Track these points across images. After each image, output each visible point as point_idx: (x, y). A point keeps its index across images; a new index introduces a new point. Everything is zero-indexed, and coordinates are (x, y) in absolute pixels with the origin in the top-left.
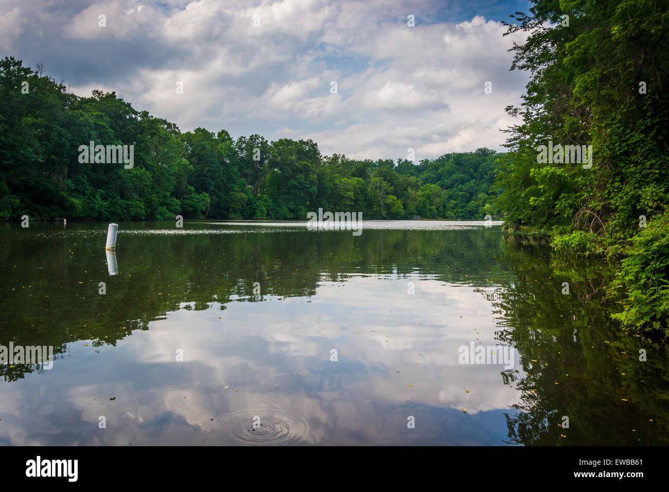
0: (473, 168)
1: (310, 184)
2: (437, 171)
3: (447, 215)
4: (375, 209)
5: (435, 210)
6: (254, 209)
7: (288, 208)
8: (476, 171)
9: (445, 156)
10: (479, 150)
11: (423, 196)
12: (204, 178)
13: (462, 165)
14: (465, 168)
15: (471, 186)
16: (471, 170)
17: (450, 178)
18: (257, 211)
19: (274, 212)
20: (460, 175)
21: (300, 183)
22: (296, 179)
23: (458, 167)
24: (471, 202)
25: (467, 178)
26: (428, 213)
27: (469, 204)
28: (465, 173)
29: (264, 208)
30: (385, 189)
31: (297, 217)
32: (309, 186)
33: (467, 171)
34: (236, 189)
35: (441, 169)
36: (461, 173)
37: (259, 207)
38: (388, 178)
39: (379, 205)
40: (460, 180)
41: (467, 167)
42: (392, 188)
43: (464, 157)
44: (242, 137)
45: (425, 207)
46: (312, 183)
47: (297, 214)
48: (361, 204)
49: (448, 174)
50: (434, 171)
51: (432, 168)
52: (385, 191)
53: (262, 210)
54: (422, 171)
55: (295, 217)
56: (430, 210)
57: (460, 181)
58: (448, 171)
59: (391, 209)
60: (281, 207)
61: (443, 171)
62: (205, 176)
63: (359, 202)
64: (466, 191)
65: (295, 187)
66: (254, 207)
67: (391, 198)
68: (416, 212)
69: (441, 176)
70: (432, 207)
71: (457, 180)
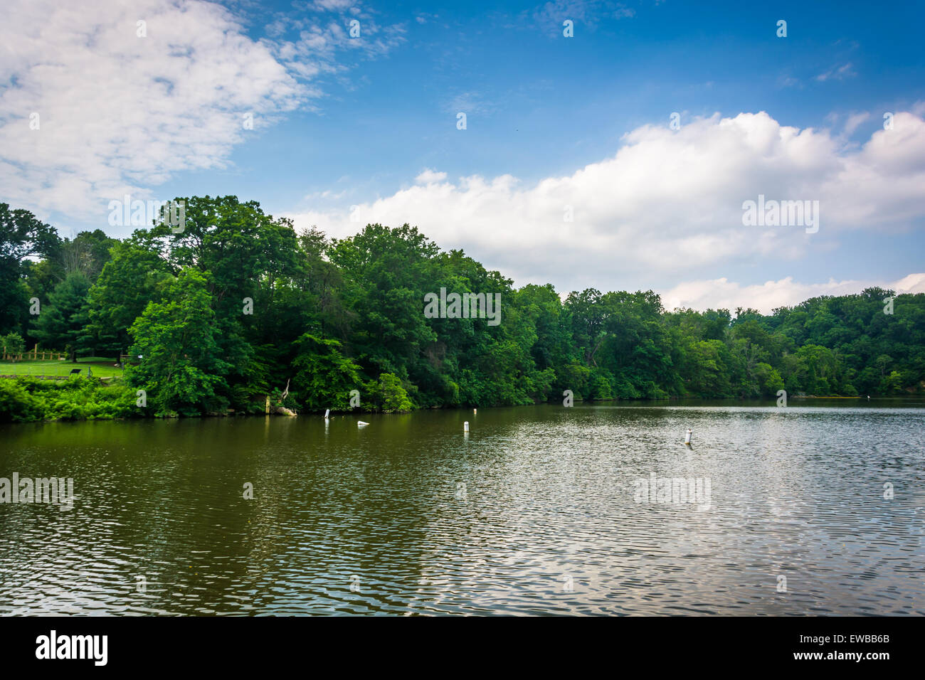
0: (863, 319)
1: (662, 352)
2: (803, 324)
3: (845, 390)
4: (743, 384)
5: (827, 383)
6: (595, 386)
7: (634, 384)
8: (866, 322)
9: (808, 301)
10: (867, 291)
11: (807, 362)
12: (541, 348)
13: (843, 314)
14: (848, 318)
15: (863, 345)
16: (859, 321)
17: (826, 334)
18: (600, 389)
19: (617, 390)
20: (842, 330)
21: (649, 351)
22: (643, 345)
23: (837, 318)
24: (866, 369)
25: (855, 333)
26: (818, 388)
27: (864, 372)
28: (849, 325)
29: (608, 385)
30: (756, 354)
31: (647, 396)
32: (662, 355)
33: (851, 323)
34: (574, 360)
35: (810, 321)
36: (842, 325)
37: (602, 384)
38: (757, 338)
39: (749, 378)
40: (843, 336)
41: (852, 317)
42: (767, 353)
43: (845, 303)
44: (575, 292)
45: (810, 379)
46: (664, 350)
47: (645, 393)
48: (724, 377)
49: (821, 328)
50: (798, 324)
51: (794, 320)
52: (757, 357)
53: (607, 388)
54: (778, 324)
55: (644, 396)
56: (820, 383)
57: (843, 338)
58: (822, 323)
59: (764, 382)
60: (625, 383)
61: (814, 323)
62: (543, 346)
63: (720, 374)
64: (856, 352)
65: (642, 356)
66: (594, 384)
67: (765, 368)
68: (801, 387)
69: (809, 331)
70: (823, 379)
71: (838, 338)
